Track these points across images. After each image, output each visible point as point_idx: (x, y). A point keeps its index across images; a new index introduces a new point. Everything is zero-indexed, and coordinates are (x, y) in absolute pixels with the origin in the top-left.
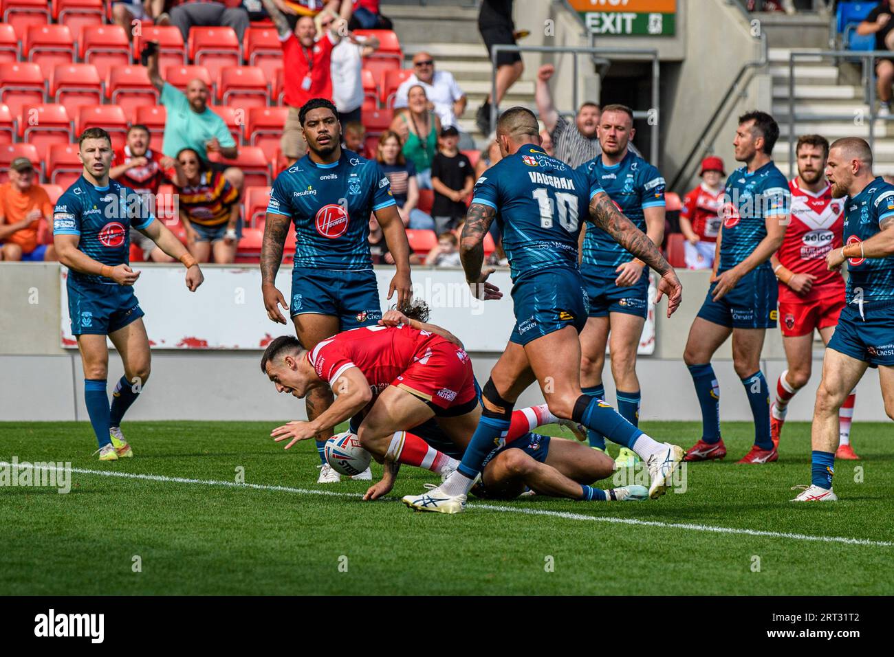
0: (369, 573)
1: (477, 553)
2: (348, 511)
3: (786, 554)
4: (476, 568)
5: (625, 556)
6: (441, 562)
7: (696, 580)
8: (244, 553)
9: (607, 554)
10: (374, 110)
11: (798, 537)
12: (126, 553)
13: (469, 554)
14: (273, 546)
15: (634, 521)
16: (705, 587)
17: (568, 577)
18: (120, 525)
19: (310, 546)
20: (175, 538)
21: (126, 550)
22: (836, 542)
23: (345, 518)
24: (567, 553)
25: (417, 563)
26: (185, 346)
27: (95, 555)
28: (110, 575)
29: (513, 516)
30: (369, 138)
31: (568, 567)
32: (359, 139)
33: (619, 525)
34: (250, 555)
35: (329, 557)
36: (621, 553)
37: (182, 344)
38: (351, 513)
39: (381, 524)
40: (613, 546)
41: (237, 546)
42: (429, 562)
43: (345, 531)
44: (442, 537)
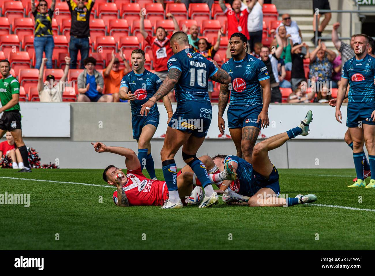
0: (264, 232)
1: (310, 224)
4: (310, 230)
5: (373, 225)
6: (295, 228)
8: (212, 224)
9: (365, 224)
10: (266, 38)
12: (163, 224)
13: (307, 224)
14: (224, 221)
17: (349, 234)
18: (161, 212)
19: (240, 221)
20: (183, 218)
21: (163, 223)
23: (254, 209)
24: (348, 224)
25: (285, 228)
27: (150, 225)
28: (157, 233)
29: (325, 208)
31: (349, 230)
33: (370, 212)
34: (215, 225)
35: (248, 226)
36: (371, 224)
39: (269, 212)
40: (368, 221)
41: (209, 221)
42: (290, 227)
43: (254, 215)
44: (295, 217)
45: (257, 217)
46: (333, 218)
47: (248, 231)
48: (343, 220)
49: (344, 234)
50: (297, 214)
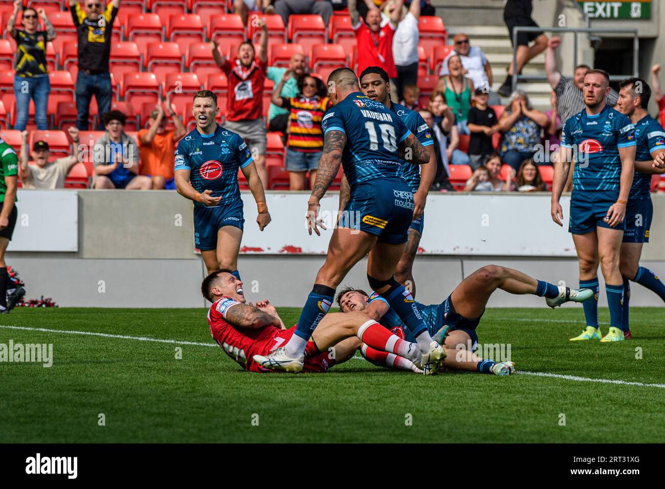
0: (422, 420)
1: (503, 406)
4: (502, 417)
5: (614, 408)
6: (476, 413)
8: (329, 405)
9: (600, 406)
10: (426, 76)
12: (242, 406)
13: (497, 407)
14: (351, 400)
15: (620, 382)
17: (571, 423)
18: (238, 385)
19: (378, 400)
20: (278, 395)
21: (242, 403)
23: (404, 380)
24: (570, 406)
25: (458, 413)
26: (285, 252)
27: (220, 407)
28: (231, 422)
29: (529, 378)
30: (421, 97)
31: (571, 416)
32: (415, 97)
33: (609, 384)
34: (334, 407)
35: (393, 409)
36: (610, 406)
37: (283, 251)
39: (431, 384)
40: (605, 401)
41: (324, 400)
42: (467, 412)
43: (404, 389)
44: (477, 393)
45: (408, 394)
47: (393, 418)
48: (561, 398)
50: (480, 387)
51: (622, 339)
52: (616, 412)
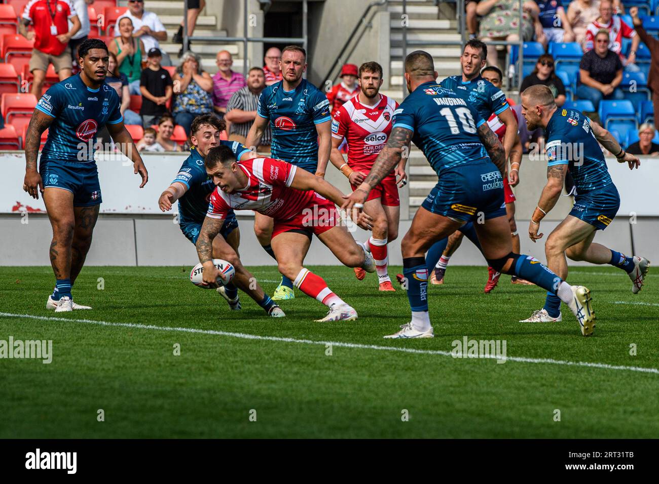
0: (93, 378)
1: (173, 364)
2: (78, 333)
3: (401, 363)
4: (173, 375)
5: (283, 366)
6: (147, 371)
7: (335, 383)
9: (270, 364)
11: (410, 350)
13: (168, 364)
15: (290, 340)
16: (341, 388)
17: (241, 381)
22: (438, 354)
23: (75, 338)
24: (240, 364)
25: (129, 371)
29: (200, 336)
31: (241, 373)
33: (279, 342)
36: (279, 363)
38: (80, 334)
39: (102, 342)
40: (273, 359)
43: (75, 348)
44: (148, 351)
45: (79, 353)
46: (214, 353)
47: (63, 376)
48: (231, 356)
49: (233, 380)
50: (151, 345)
51: (292, 298)
52: (286, 370)
